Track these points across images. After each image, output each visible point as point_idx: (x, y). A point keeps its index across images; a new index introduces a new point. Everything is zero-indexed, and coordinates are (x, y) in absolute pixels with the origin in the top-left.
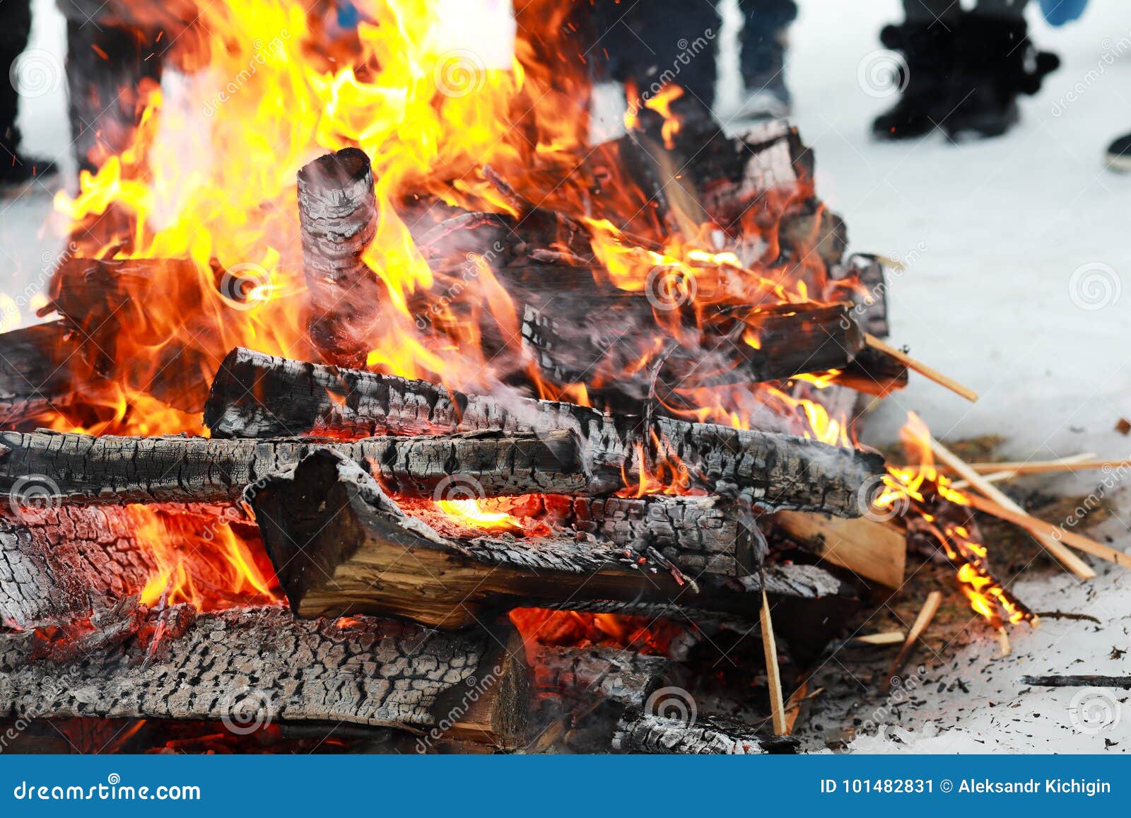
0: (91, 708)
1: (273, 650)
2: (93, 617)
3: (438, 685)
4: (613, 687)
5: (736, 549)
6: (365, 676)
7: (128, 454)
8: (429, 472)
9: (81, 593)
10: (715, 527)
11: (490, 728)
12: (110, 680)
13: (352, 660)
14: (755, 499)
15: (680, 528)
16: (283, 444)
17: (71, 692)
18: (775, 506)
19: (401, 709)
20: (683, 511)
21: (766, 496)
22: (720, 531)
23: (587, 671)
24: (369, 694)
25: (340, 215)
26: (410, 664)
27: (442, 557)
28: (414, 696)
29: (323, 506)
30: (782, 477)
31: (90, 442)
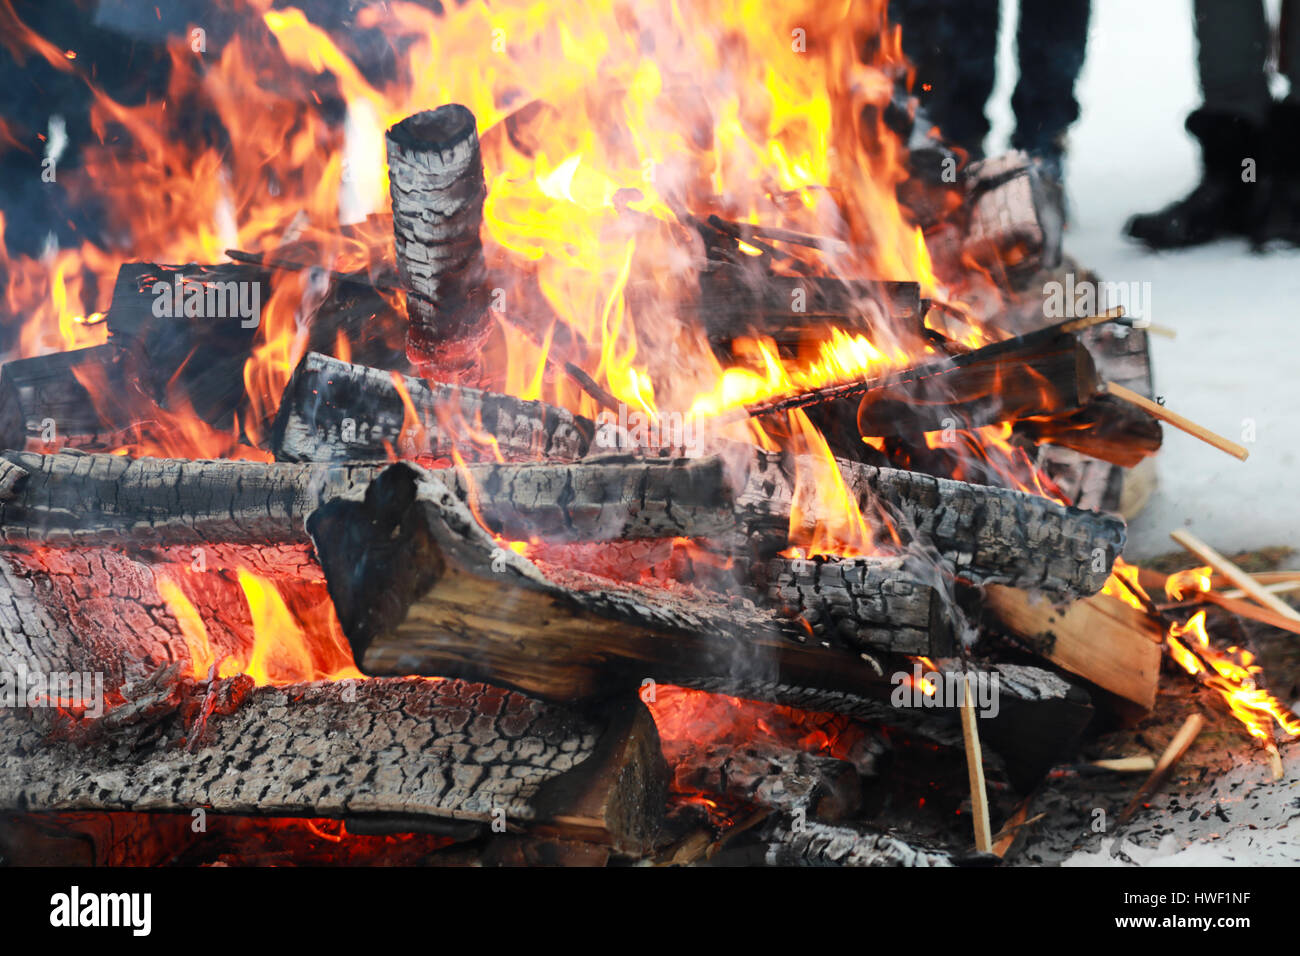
0: (115, 797)
1: (342, 729)
2: (124, 687)
3: (541, 772)
4: (772, 793)
5: (930, 620)
6: (454, 761)
7: (170, 480)
8: (538, 504)
9: (111, 657)
10: (904, 594)
11: (603, 823)
12: (142, 764)
13: (438, 742)
14: (958, 568)
15: (859, 596)
16: (360, 469)
17: (93, 778)
18: (984, 576)
19: (495, 800)
20: (864, 574)
21: (973, 563)
22: (910, 598)
23: (740, 772)
24: (457, 782)
25: (438, 186)
26: (510, 748)
27: (545, 601)
28: (512, 785)
29: (397, 531)
30: (993, 540)
31: (124, 464)
